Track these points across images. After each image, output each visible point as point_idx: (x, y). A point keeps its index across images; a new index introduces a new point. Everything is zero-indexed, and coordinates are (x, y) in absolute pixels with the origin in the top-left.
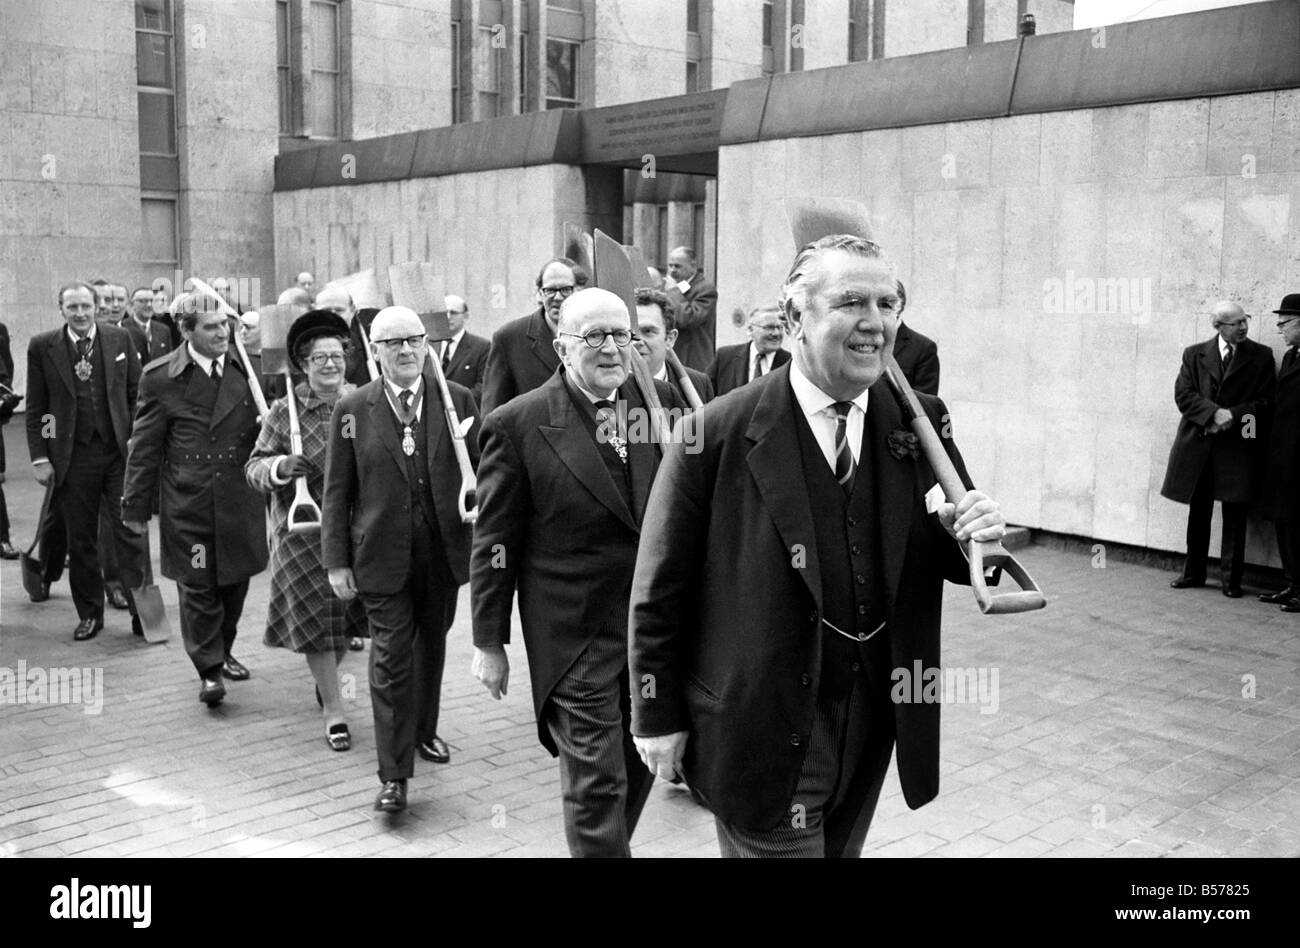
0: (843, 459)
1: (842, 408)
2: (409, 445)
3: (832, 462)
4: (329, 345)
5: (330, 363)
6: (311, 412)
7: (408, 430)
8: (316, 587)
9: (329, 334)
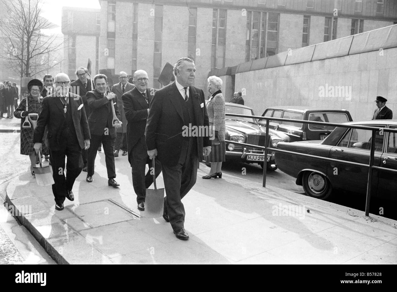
0: (186, 97)
1: (185, 88)
2: (65, 110)
3: (184, 98)
4: (36, 87)
5: (35, 91)
6: (31, 101)
7: (66, 106)
8: (28, 141)
9: (36, 85)
